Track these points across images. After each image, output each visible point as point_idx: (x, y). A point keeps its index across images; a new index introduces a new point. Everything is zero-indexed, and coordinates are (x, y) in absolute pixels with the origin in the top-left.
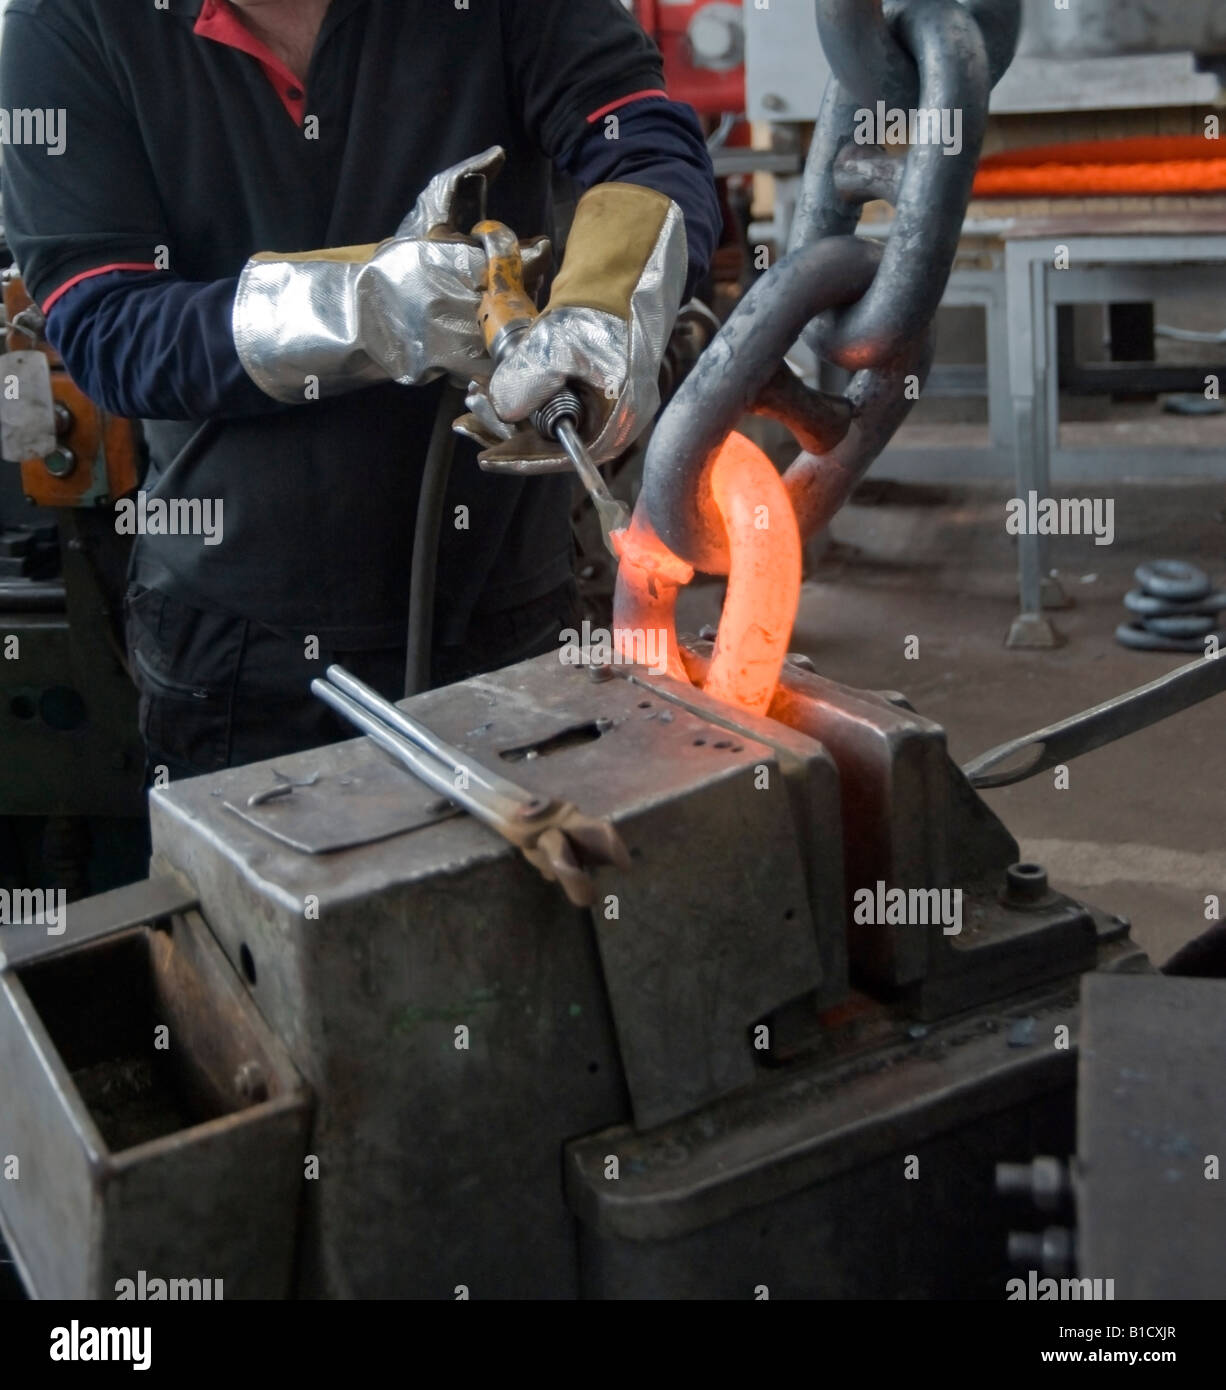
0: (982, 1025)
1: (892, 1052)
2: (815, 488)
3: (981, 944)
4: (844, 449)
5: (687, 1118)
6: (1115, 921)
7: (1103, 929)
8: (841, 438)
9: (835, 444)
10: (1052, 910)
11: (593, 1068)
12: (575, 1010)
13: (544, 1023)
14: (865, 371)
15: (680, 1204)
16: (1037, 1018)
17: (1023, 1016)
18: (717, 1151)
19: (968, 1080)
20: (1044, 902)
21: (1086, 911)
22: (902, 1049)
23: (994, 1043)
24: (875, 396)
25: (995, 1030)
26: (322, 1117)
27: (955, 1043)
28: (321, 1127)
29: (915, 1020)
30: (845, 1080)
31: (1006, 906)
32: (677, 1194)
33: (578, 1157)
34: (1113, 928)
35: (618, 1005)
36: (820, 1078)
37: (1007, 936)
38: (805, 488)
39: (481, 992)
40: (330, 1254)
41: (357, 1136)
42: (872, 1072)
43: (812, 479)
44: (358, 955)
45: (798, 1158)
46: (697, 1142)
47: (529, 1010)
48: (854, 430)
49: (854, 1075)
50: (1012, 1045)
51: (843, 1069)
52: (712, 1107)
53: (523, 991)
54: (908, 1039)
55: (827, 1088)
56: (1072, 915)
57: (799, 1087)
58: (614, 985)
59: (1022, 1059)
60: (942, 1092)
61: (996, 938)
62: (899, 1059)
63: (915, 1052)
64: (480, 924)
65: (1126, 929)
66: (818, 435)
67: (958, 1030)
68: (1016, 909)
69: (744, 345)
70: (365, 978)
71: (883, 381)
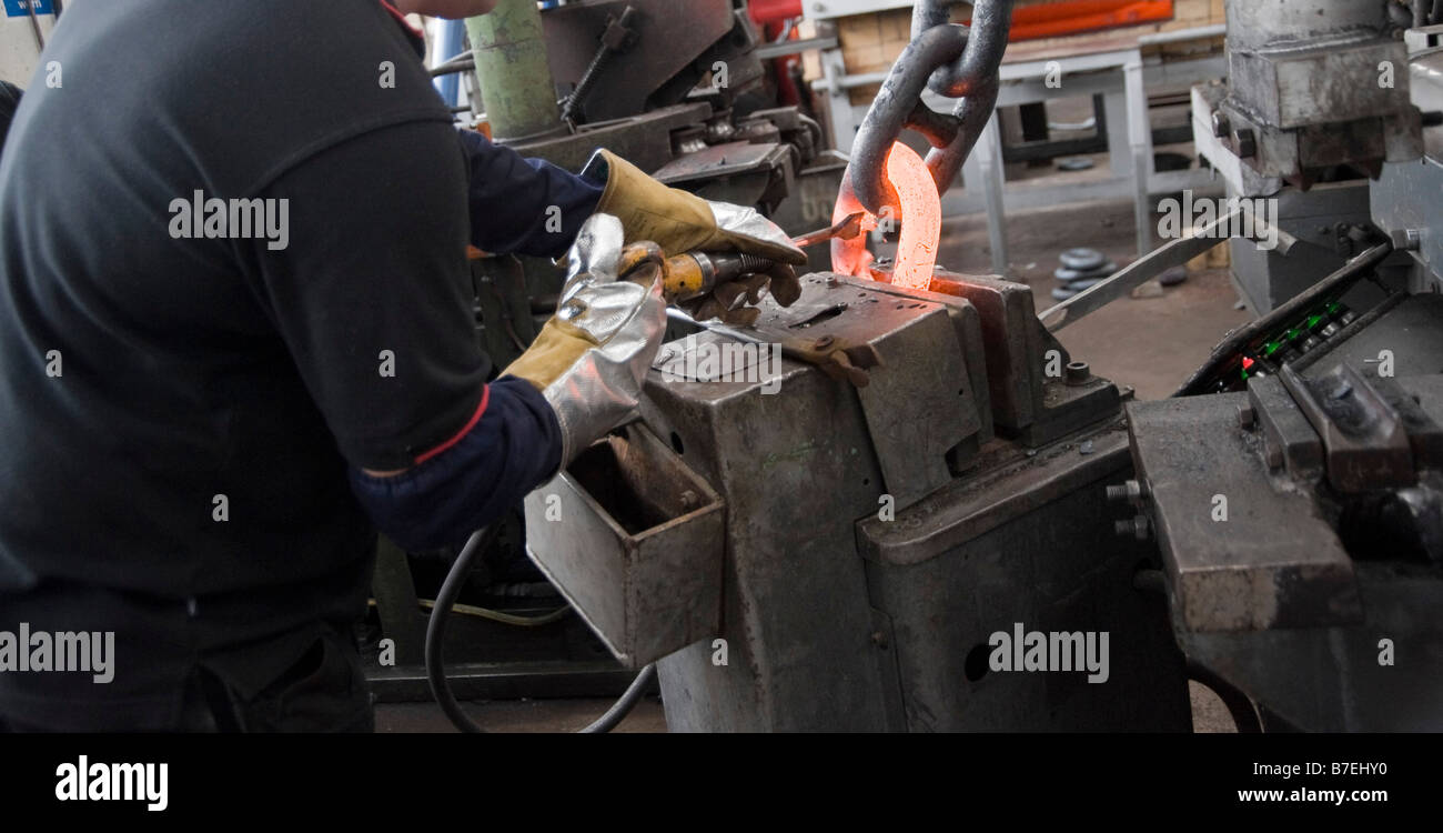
0: (1064, 447)
1: (1019, 464)
2: (942, 166)
3: (1060, 404)
4: (955, 144)
5: (916, 505)
6: (1127, 389)
7: (1122, 393)
8: (954, 137)
9: (950, 142)
10: (1094, 384)
11: (866, 482)
12: (854, 451)
13: (838, 459)
14: (963, 99)
15: (922, 544)
16: (1093, 440)
17: (1085, 440)
18: (937, 518)
19: (1063, 472)
20: (1088, 381)
21: (1113, 382)
22: (1025, 462)
23: (1072, 455)
24: (970, 112)
25: (1071, 448)
26: (732, 512)
27: (1051, 457)
28: (731, 519)
29: (1030, 448)
30: (996, 480)
31: (1067, 385)
32: (921, 539)
33: (864, 528)
34: (1126, 392)
35: (878, 446)
36: (983, 480)
37: (1073, 398)
38: (937, 167)
39: (805, 445)
40: (743, 583)
41: (751, 522)
42: (1008, 475)
43: (941, 162)
44: (741, 428)
45: (980, 517)
46: (925, 516)
47: (830, 452)
48: (961, 133)
49: (1001, 477)
50: (1082, 454)
51: (995, 475)
52: (929, 498)
53: (826, 442)
54: (1027, 457)
55: (987, 484)
56: (1105, 385)
57: (973, 485)
58: (875, 436)
59: (1090, 459)
60: (1051, 479)
61: (1066, 401)
62: (1023, 468)
63: (1032, 463)
64: (802, 407)
65: (1133, 392)
66: (942, 137)
67: (1051, 451)
68: (1073, 386)
69: (899, 90)
70: (746, 440)
71: (973, 103)
